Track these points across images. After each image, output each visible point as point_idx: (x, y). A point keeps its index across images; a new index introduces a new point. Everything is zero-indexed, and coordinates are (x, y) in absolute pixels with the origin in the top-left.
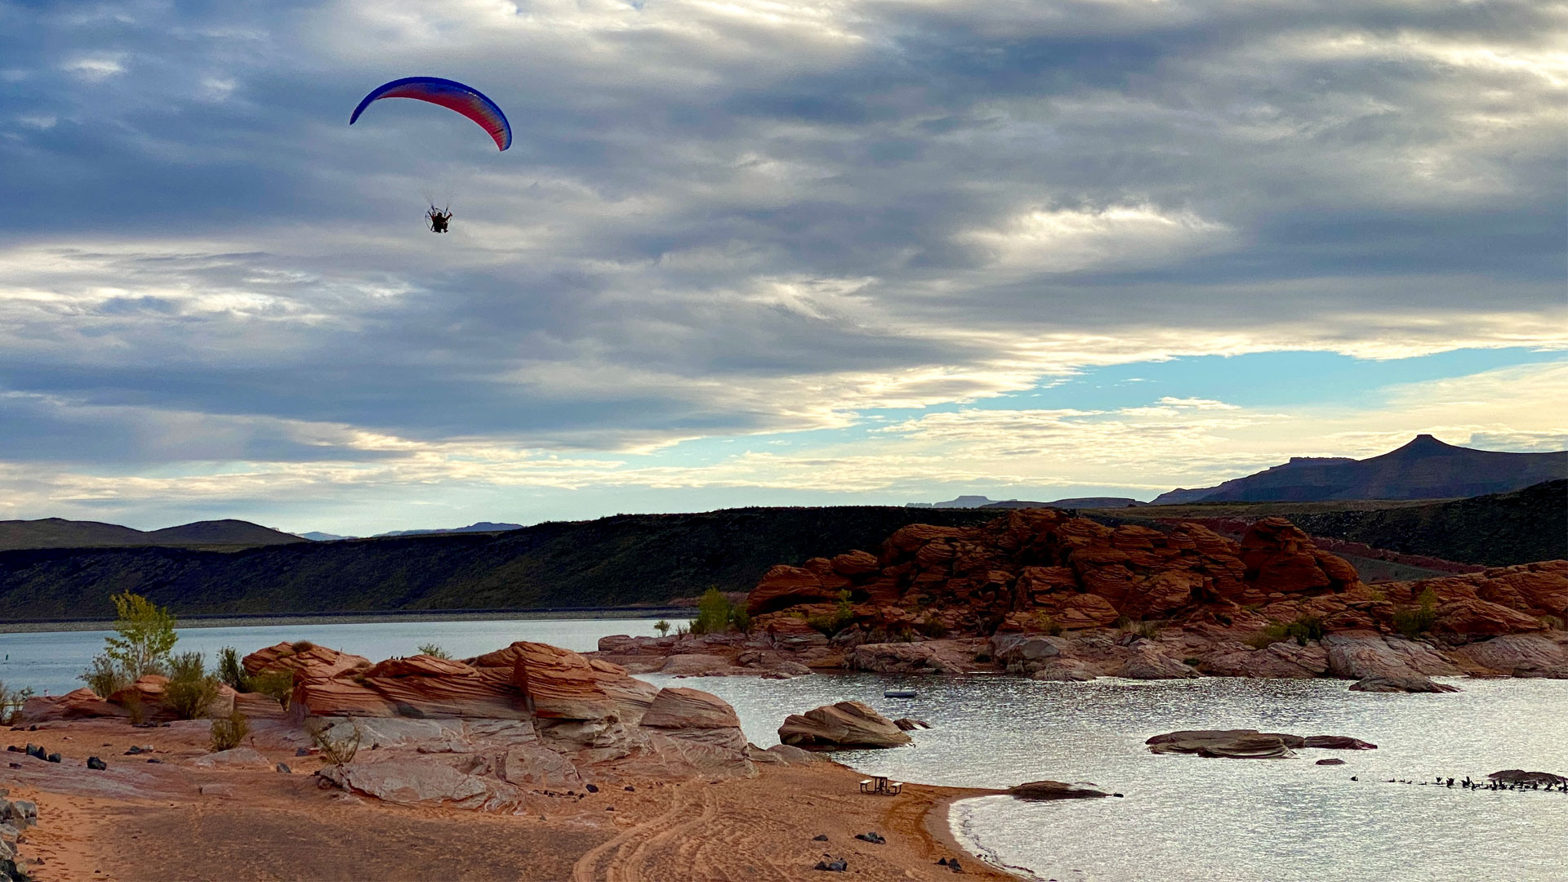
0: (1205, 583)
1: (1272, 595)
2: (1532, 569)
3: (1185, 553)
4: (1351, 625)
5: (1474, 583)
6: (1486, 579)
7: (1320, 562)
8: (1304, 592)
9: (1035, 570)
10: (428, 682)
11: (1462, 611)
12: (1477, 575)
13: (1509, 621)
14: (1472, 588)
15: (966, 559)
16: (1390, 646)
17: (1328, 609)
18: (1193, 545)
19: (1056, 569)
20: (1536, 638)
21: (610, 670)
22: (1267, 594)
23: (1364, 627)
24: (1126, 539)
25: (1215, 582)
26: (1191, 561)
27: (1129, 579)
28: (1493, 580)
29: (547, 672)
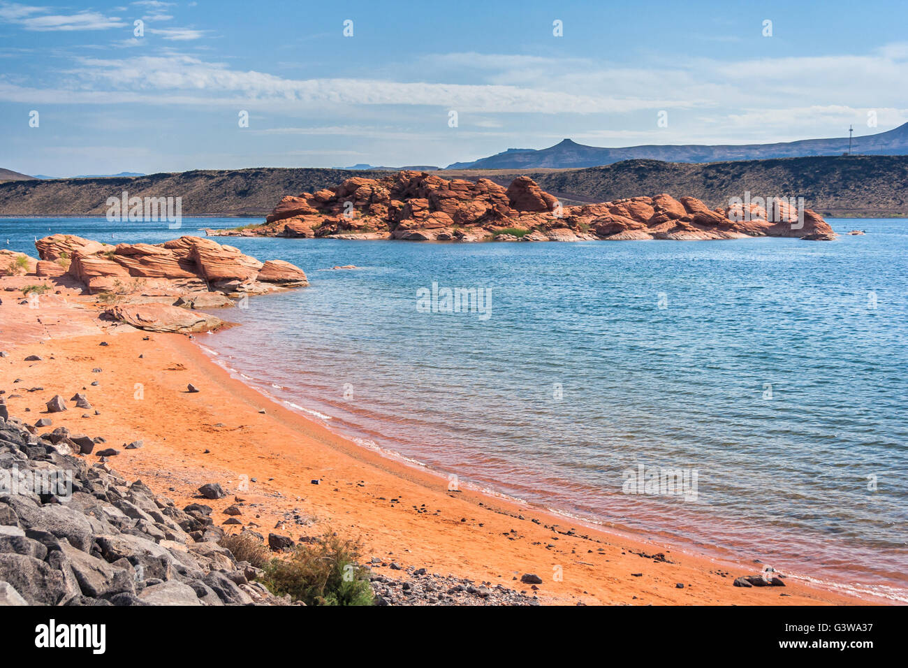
0: (493, 207)
1: (522, 213)
2: (633, 200)
3: (482, 193)
4: (560, 226)
5: (608, 207)
6: (613, 205)
7: (543, 197)
8: (536, 211)
9: (413, 200)
10: (146, 258)
11: (608, 220)
12: (609, 203)
13: (628, 224)
14: (607, 209)
15: (378, 194)
16: (577, 236)
17: (547, 219)
18: (486, 189)
19: (423, 200)
20: (639, 231)
21: (233, 250)
22: (520, 212)
23: (566, 227)
24: (456, 186)
25: (498, 207)
26: (486, 196)
27: (457, 205)
28: (617, 206)
29: (209, 254)
